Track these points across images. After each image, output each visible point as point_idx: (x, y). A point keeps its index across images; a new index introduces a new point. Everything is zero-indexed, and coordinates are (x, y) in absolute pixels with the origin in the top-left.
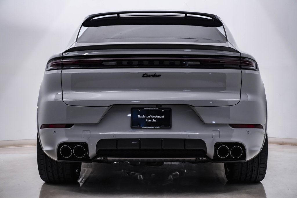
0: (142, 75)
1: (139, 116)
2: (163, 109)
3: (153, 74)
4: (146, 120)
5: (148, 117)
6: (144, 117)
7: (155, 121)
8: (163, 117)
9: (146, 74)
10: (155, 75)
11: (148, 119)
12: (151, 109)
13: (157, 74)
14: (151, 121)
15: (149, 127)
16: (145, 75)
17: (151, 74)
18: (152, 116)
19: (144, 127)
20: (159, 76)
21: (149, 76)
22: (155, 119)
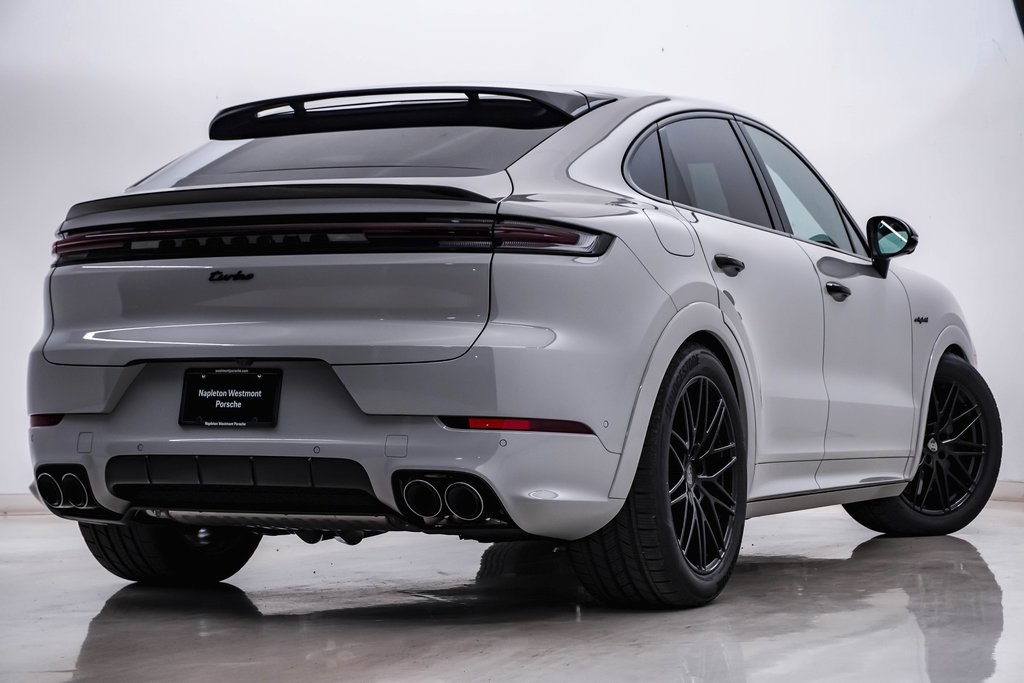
0: (209, 276)
1: (201, 393)
2: (259, 371)
3: (236, 272)
4: (218, 403)
5: (223, 394)
6: (213, 394)
7: (239, 405)
8: (259, 394)
9: (218, 273)
10: (240, 276)
11: (223, 399)
12: (230, 371)
13: (245, 273)
14: (229, 405)
15: (220, 424)
16: (217, 277)
17: (229, 273)
18: (233, 393)
19: (209, 424)
20: (250, 276)
21: (227, 278)
22: (238, 399)
